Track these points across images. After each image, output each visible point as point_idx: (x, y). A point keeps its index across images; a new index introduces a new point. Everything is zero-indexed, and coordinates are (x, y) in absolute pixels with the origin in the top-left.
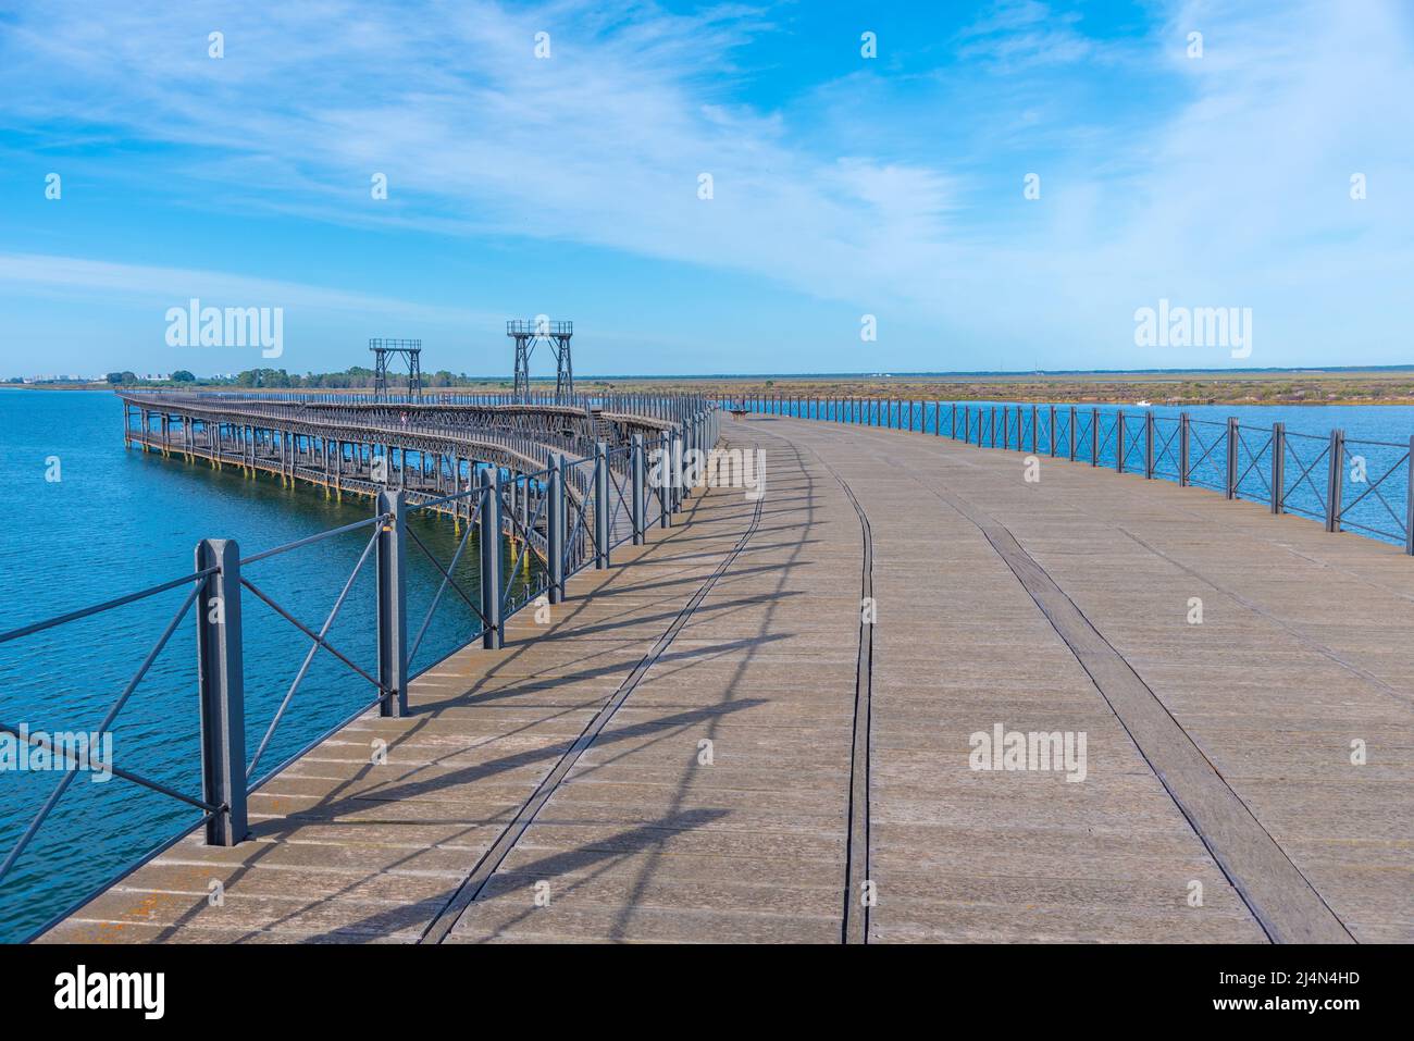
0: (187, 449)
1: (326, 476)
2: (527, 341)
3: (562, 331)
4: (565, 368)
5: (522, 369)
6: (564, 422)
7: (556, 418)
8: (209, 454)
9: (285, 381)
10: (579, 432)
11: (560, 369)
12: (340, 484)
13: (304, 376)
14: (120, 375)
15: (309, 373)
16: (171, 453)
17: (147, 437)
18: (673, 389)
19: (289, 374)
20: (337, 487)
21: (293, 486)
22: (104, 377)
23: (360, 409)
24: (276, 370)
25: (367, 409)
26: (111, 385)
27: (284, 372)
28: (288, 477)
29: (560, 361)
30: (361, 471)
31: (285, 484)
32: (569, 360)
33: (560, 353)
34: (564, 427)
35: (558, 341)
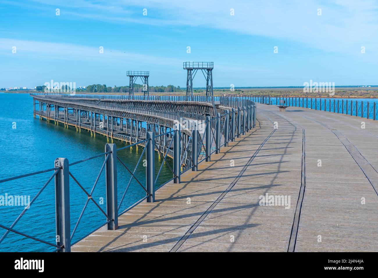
0: (56, 119)
1: (107, 132)
2: (192, 72)
3: (209, 67)
4: (210, 84)
5: (190, 84)
6: (206, 109)
7: (202, 108)
8: (63, 121)
9: (105, 89)
10: (212, 114)
11: (207, 84)
12: (113, 136)
13: (113, 87)
14: (41, 87)
15: (115, 86)
16: (50, 120)
17: (42, 113)
18: (270, 93)
19: (107, 86)
20: (111, 137)
21: (95, 136)
22: (36, 88)
23: (122, 103)
24: (102, 85)
25: (125, 103)
26: (38, 91)
27: (105, 86)
28: (93, 132)
29: (208, 80)
30: (122, 130)
31: (92, 135)
32: (212, 80)
33: (208, 77)
34: (206, 112)
35: (207, 72)
